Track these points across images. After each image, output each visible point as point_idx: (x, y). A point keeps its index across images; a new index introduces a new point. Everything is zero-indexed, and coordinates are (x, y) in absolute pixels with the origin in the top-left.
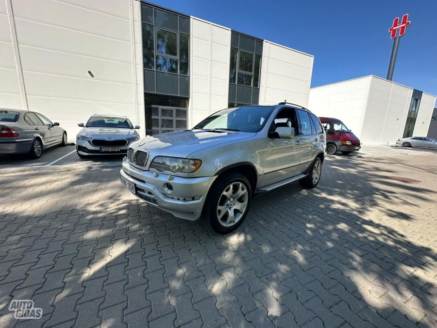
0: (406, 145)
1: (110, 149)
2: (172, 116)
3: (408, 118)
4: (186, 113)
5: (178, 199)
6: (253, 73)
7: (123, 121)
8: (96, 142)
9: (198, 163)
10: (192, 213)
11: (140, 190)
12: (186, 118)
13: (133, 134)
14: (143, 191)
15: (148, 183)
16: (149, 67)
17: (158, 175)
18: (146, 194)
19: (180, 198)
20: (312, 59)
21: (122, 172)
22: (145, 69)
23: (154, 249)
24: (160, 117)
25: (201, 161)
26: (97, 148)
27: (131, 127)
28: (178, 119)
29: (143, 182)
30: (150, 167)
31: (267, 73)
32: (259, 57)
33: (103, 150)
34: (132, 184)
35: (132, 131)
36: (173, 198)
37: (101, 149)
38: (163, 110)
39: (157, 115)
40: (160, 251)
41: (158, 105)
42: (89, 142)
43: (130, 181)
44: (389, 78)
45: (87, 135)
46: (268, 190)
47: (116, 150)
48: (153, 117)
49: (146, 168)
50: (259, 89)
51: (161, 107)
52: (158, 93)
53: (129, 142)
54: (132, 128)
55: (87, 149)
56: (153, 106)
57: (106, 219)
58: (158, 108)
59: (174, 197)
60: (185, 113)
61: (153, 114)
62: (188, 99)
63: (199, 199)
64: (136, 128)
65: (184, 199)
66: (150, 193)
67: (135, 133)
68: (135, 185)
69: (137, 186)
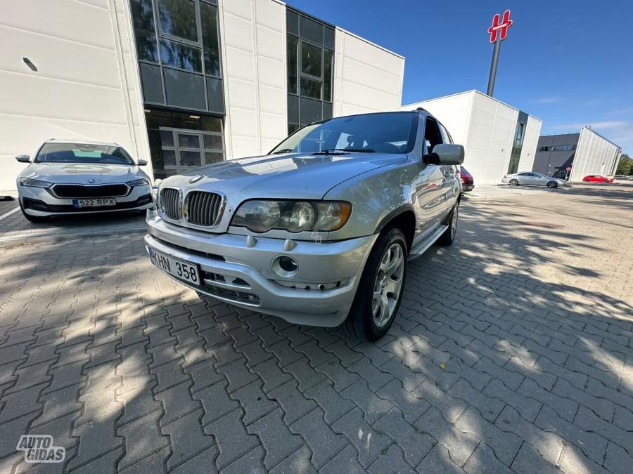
0: (514, 182)
1: (95, 203)
2: (198, 146)
3: (513, 148)
4: (221, 141)
5: (308, 288)
6: (322, 79)
7: (110, 153)
8: (61, 191)
9: (344, 208)
10: (334, 314)
11: (212, 276)
12: (221, 148)
13: (137, 175)
14: (221, 278)
15: (233, 259)
16: (146, 57)
17: (256, 242)
18: (229, 285)
19: (312, 287)
20: (403, 62)
21: (149, 240)
22: (140, 60)
23: (259, 399)
24: (176, 148)
25: (350, 204)
26: (69, 202)
27: (130, 162)
28: (208, 150)
29: (220, 258)
30: (230, 225)
31: (343, 79)
32: (331, 53)
33: (80, 205)
34: (189, 266)
35: (135, 169)
36: (294, 287)
37: (75, 202)
38: (181, 136)
39: (172, 144)
40: (275, 400)
41: (171, 126)
42: (47, 189)
43: (181, 260)
44: (490, 93)
45: (41, 176)
46: (421, 253)
47: (108, 203)
48: (164, 148)
49: (222, 227)
50: (332, 104)
51: (176, 131)
52: (169, 106)
53: (132, 188)
54: (133, 164)
55: (43, 203)
56: (161, 128)
57: (124, 344)
58: (171, 132)
59: (297, 285)
60: (218, 142)
61: (163, 143)
62: (222, 117)
63: (347, 284)
64: (139, 165)
65: (322, 288)
66: (239, 281)
67: (141, 172)
68: (199, 266)
69: (203, 269)
